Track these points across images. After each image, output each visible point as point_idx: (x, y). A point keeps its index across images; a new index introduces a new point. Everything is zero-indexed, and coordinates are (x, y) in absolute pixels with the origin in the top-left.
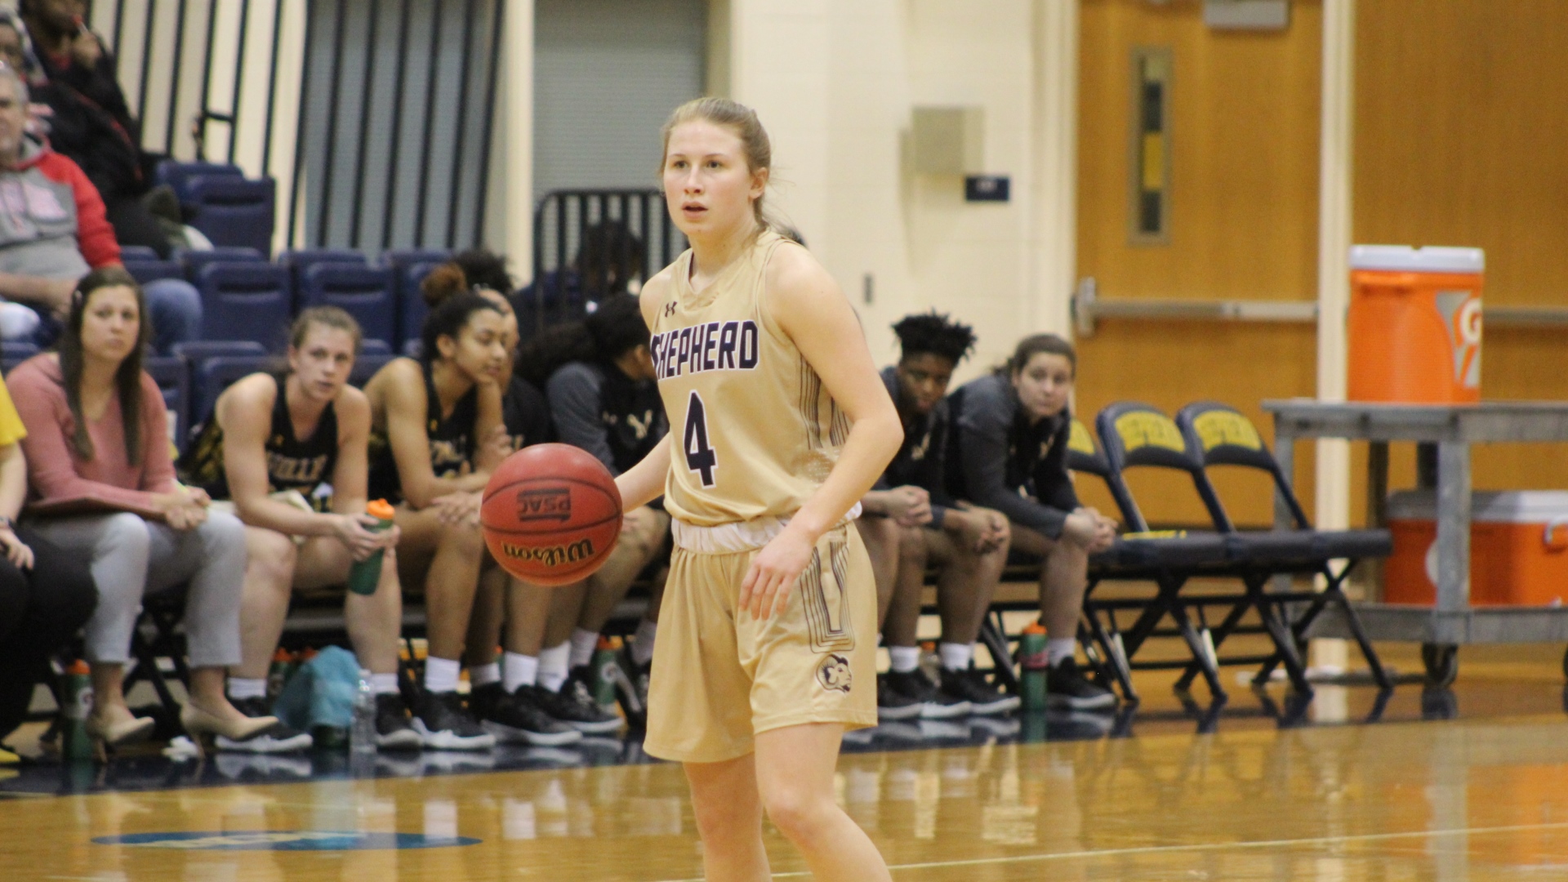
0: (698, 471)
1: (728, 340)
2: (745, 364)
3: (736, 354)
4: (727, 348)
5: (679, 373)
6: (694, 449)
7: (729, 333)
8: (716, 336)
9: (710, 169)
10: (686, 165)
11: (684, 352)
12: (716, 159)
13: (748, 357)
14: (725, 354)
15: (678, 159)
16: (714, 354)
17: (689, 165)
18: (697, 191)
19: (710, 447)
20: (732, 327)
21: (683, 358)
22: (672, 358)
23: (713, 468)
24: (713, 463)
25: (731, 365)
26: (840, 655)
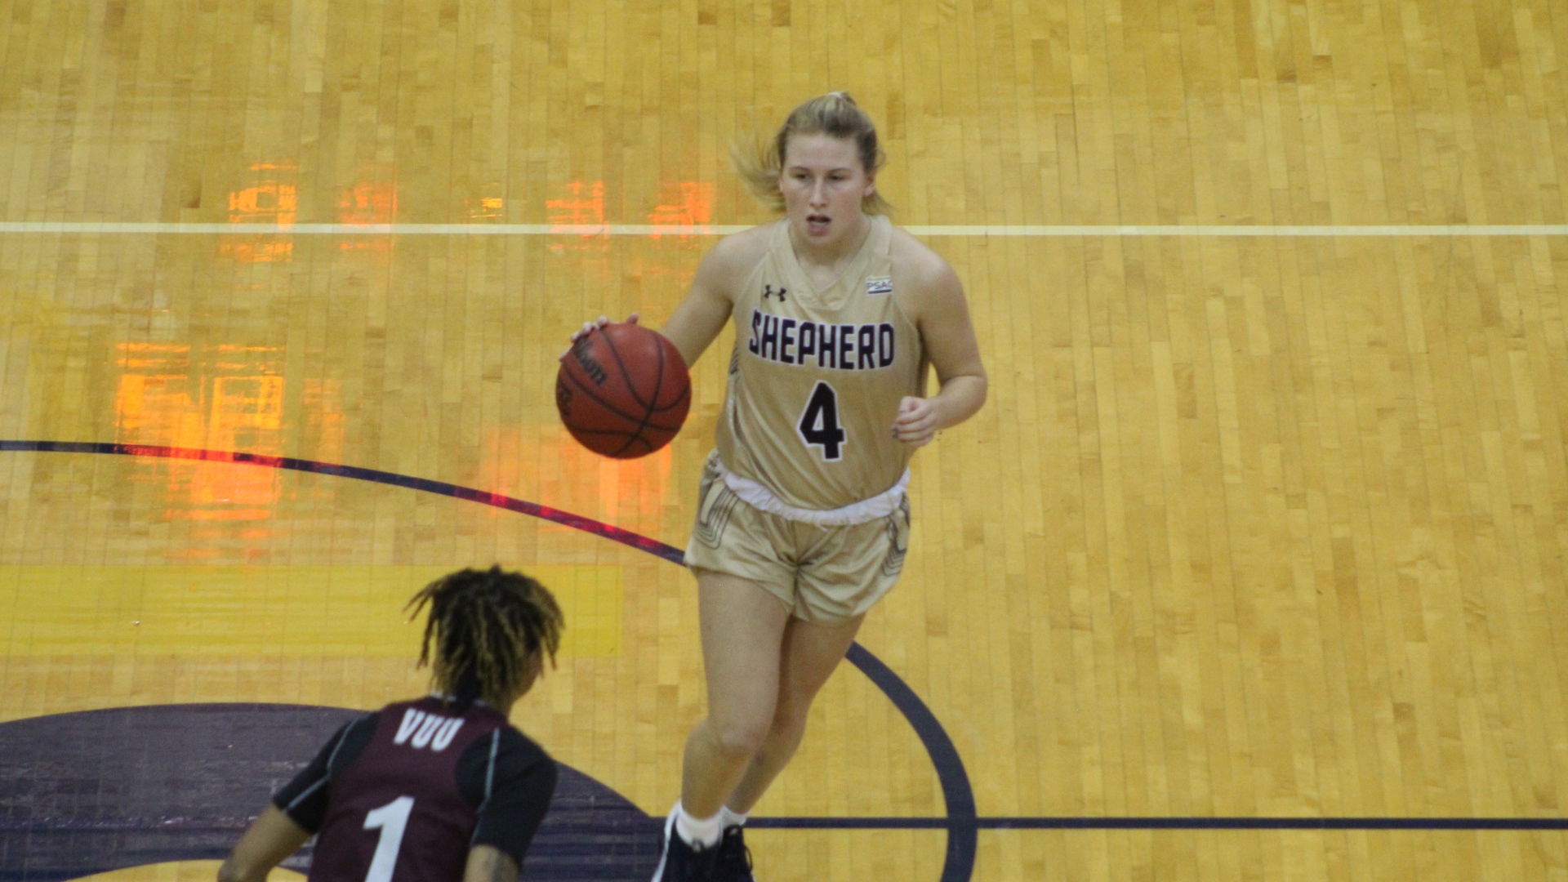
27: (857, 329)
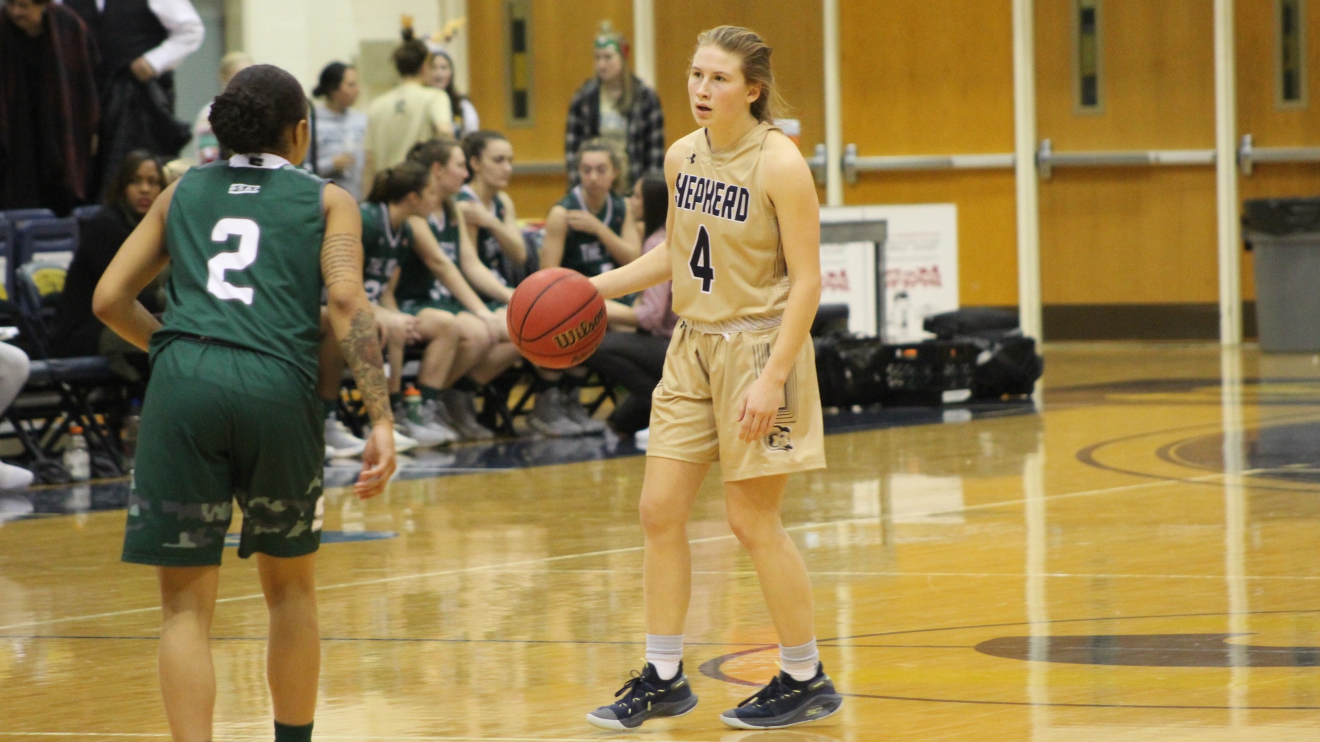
0: (702, 279)
1: (730, 199)
2: (740, 218)
3: (734, 209)
4: (729, 204)
5: (693, 208)
6: (701, 263)
7: (731, 193)
8: (722, 193)
9: (716, 82)
10: (701, 76)
11: (699, 195)
12: (722, 75)
13: (742, 213)
14: (727, 208)
15: (697, 71)
16: (719, 206)
17: (703, 77)
18: (705, 97)
19: (711, 267)
20: (732, 189)
21: (697, 199)
22: (690, 196)
23: (712, 281)
24: (712, 278)
25: (729, 217)
26: (783, 426)
27: (726, 188)
